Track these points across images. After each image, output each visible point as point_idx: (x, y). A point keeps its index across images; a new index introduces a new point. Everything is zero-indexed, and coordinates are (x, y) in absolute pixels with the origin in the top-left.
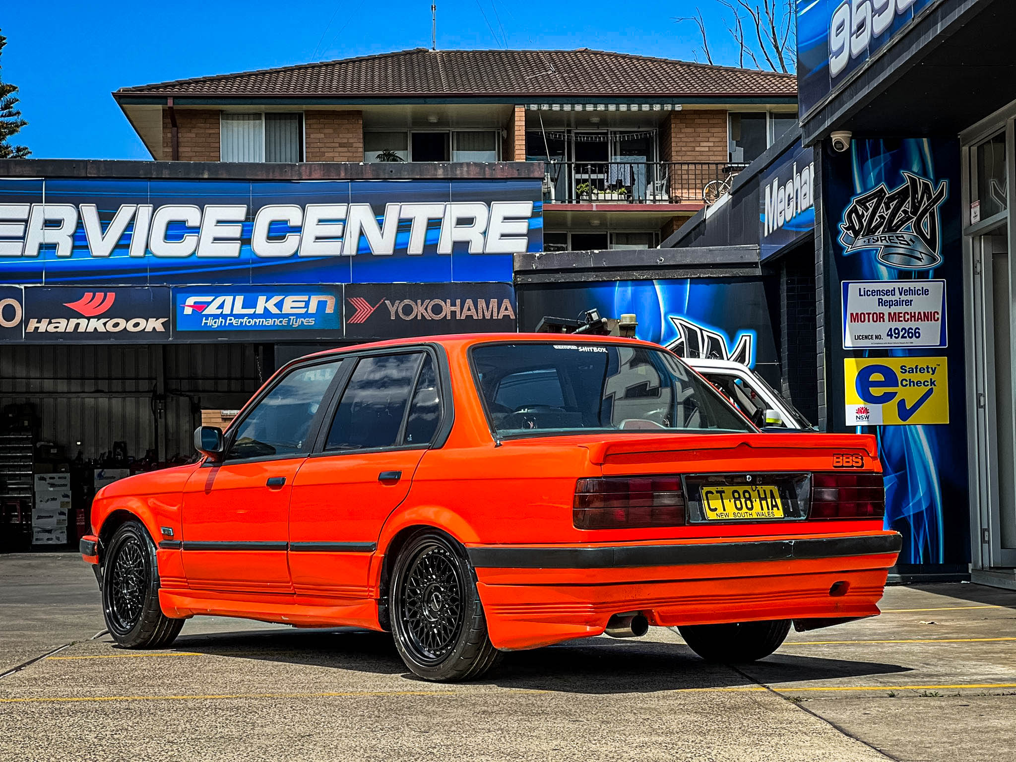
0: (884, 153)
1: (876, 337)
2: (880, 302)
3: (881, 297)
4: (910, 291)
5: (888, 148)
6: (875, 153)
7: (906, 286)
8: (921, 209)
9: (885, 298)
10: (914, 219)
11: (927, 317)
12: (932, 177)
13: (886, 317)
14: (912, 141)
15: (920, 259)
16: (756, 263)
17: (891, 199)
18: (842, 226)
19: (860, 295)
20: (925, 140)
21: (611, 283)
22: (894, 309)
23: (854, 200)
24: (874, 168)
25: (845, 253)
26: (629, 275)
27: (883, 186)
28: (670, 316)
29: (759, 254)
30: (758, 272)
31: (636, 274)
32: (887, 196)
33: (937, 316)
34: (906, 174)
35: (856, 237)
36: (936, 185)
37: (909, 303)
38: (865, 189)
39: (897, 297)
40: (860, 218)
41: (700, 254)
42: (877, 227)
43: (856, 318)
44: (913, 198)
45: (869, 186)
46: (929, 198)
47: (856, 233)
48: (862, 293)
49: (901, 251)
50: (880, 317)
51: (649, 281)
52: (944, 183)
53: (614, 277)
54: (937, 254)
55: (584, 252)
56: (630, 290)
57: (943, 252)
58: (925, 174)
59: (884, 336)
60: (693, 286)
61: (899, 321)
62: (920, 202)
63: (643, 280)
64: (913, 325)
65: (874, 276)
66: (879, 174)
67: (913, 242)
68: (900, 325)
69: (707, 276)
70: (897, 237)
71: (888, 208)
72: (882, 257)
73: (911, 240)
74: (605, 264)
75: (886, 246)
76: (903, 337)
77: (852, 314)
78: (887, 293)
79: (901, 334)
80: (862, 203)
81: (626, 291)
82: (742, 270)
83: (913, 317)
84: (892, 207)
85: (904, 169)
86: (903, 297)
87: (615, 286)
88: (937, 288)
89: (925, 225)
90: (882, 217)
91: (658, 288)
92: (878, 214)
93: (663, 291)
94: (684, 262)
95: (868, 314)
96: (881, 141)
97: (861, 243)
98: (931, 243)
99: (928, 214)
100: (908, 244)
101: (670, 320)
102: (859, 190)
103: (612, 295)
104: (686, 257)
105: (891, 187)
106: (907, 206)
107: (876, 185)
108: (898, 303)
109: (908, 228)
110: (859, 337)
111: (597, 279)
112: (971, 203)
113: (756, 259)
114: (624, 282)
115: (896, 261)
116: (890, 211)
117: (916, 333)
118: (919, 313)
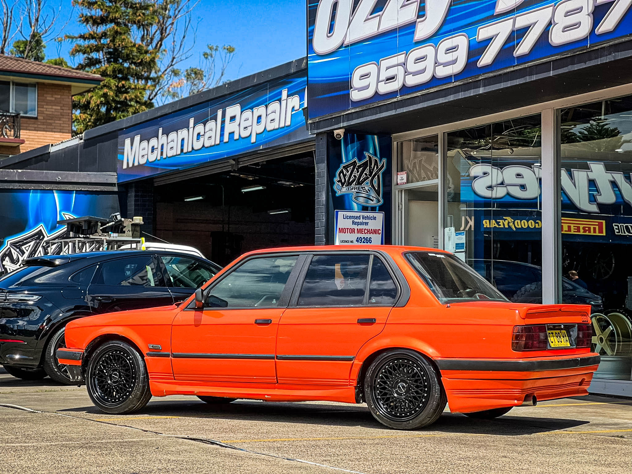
0: (357, 142)
1: (351, 242)
2: (354, 223)
3: (354, 220)
4: (367, 218)
5: (359, 139)
6: (352, 141)
7: (366, 214)
8: (374, 173)
9: (356, 220)
10: (370, 179)
11: (375, 232)
12: (379, 157)
13: (356, 231)
14: (370, 137)
15: (372, 200)
16: (115, 184)
17: (359, 167)
18: (336, 179)
19: (344, 218)
20: (376, 136)
21: (28, 191)
22: (360, 227)
23: (342, 166)
24: (352, 149)
25: (337, 195)
26: (39, 187)
27: (356, 159)
28: (62, 213)
29: (118, 179)
30: (116, 189)
31: (44, 186)
32: (358, 165)
33: (379, 232)
34: (366, 154)
35: (342, 186)
36: (381, 160)
37: (367, 224)
38: (347, 160)
39: (361, 220)
40: (345, 176)
41: (82, 176)
42: (353, 182)
43: (342, 231)
44: (370, 167)
45: (349, 159)
46: (377, 168)
47: (343, 184)
48: (345, 217)
49: (364, 195)
50: (353, 231)
51: (51, 191)
52: (384, 160)
53: (30, 187)
54: (380, 198)
55: (12, 170)
56: (39, 195)
57: (383, 197)
58: (375, 154)
59: (355, 241)
60: (77, 195)
61: (362, 233)
62: (373, 170)
63: (48, 190)
64: (368, 236)
65: (351, 209)
66: (354, 152)
67: (369, 191)
68: (362, 236)
69: (86, 189)
70: (362, 188)
71: (358, 172)
72: (355, 198)
73: (368, 190)
74: (25, 179)
75: (357, 192)
76: (364, 242)
77: (340, 229)
78: (357, 218)
79: (363, 240)
80: (346, 168)
81: (37, 196)
82: (106, 187)
83: (369, 232)
84: (360, 171)
85: (366, 151)
86: (364, 221)
87: (30, 193)
88: (380, 216)
89: (375, 182)
90: (355, 176)
91: (56, 195)
92: (353, 175)
93: (59, 197)
94: (73, 181)
95: (348, 229)
96: (355, 135)
97: (344, 190)
98: (378, 193)
99: (376, 176)
100: (367, 192)
101: (63, 215)
102: (344, 161)
103: (27, 198)
104: (74, 177)
105: (360, 160)
106: (367, 171)
107: (353, 159)
108: (362, 224)
109: (367, 183)
110: (342, 241)
111: (19, 188)
112: (397, 172)
113: (115, 181)
114: (35, 190)
115: (361, 200)
116: (359, 173)
117: (369, 240)
118: (372, 230)
